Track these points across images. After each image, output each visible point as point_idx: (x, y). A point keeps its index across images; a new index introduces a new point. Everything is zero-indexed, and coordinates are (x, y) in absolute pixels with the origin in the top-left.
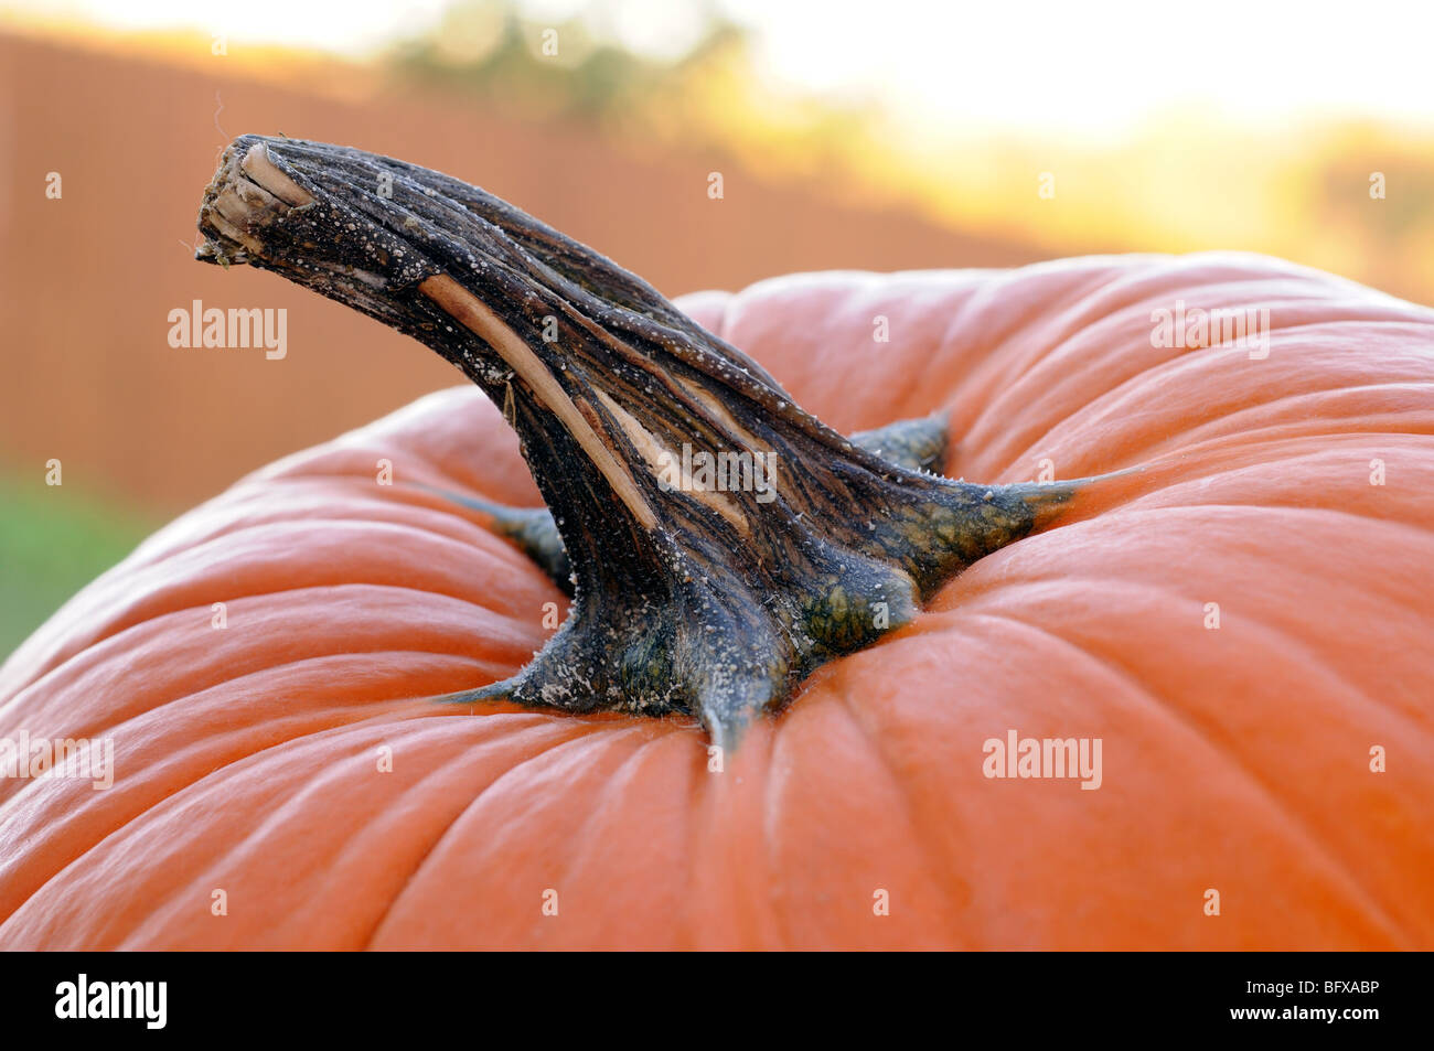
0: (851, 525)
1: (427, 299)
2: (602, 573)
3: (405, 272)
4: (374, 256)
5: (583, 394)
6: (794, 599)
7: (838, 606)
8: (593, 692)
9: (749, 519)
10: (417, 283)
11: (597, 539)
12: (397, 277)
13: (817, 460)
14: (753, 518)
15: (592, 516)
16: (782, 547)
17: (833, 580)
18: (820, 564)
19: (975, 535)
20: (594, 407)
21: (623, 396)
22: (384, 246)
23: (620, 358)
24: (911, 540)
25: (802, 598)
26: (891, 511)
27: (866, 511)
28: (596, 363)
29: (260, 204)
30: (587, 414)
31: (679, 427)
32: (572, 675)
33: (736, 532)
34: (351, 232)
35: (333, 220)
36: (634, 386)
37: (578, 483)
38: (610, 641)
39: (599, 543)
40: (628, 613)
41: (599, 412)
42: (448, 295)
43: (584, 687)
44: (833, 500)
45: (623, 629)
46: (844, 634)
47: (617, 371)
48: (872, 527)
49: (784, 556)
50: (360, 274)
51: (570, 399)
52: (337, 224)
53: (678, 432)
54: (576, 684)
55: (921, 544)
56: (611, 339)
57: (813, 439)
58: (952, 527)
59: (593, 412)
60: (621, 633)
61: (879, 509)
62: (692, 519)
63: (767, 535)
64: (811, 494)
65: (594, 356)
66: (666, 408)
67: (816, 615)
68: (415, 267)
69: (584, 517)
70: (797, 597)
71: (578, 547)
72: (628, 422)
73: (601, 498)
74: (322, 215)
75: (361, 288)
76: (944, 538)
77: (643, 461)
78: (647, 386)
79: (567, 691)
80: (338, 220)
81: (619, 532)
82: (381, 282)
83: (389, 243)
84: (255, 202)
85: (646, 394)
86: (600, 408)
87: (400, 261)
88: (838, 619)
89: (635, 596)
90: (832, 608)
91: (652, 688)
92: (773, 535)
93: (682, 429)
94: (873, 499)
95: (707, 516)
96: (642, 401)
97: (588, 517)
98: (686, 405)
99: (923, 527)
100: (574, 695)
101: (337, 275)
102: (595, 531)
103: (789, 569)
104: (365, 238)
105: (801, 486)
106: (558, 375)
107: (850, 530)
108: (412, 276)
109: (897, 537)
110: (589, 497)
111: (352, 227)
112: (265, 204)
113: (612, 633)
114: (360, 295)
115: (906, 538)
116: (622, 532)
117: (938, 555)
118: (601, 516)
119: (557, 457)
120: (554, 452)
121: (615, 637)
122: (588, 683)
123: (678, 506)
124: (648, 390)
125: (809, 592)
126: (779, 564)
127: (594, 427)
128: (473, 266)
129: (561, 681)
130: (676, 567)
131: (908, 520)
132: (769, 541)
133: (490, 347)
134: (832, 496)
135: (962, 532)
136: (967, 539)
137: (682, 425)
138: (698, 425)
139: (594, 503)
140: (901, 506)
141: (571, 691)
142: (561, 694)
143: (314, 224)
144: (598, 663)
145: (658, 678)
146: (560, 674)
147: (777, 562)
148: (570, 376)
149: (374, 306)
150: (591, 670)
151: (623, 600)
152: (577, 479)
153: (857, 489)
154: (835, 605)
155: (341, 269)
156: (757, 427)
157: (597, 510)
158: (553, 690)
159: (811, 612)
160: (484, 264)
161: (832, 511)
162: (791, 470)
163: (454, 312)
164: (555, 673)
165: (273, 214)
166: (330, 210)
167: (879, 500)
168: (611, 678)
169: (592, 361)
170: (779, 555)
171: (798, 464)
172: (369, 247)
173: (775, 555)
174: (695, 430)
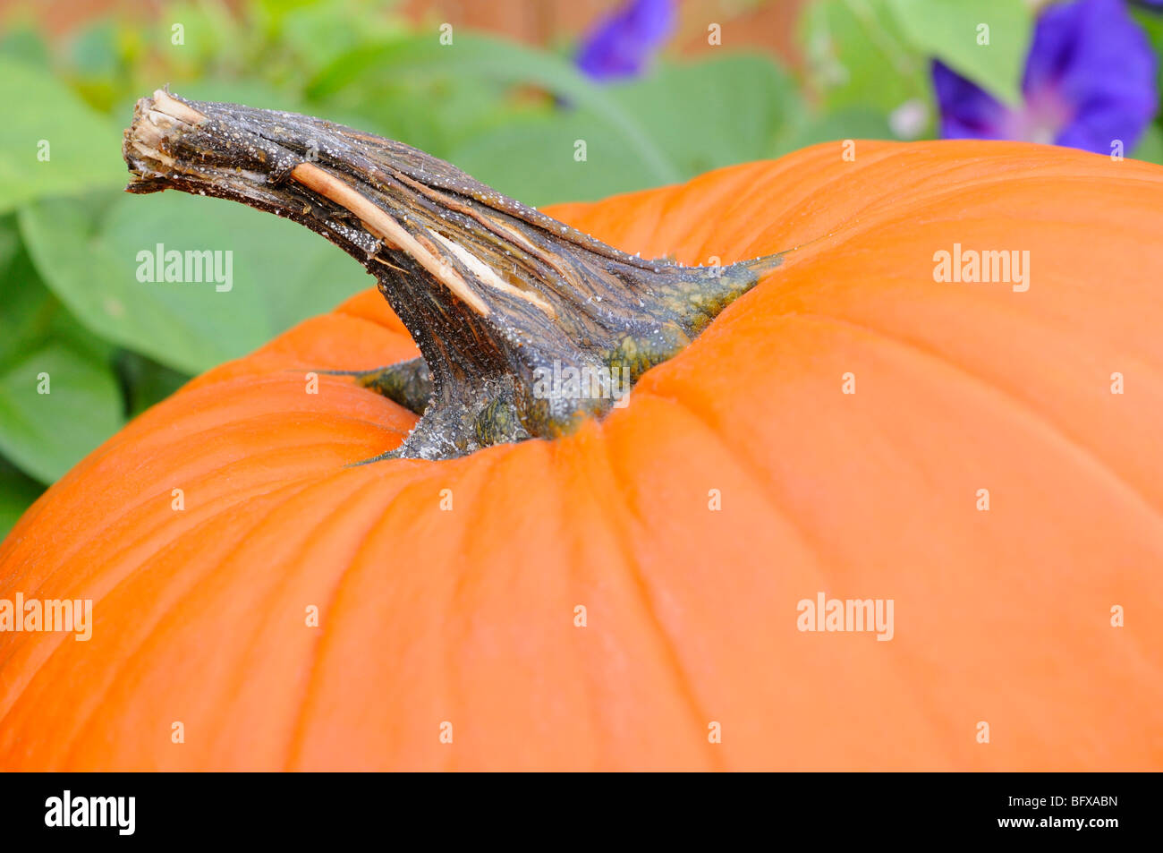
0: (627, 306)
1: (298, 183)
2: (451, 366)
3: (280, 164)
4: (255, 156)
5: (421, 233)
6: (595, 355)
7: (630, 349)
8: (457, 449)
9: (554, 306)
10: (289, 171)
11: (444, 340)
12: (274, 169)
13: (595, 264)
14: (556, 305)
15: (439, 323)
16: (580, 322)
17: (622, 335)
18: (611, 328)
19: (717, 299)
20: (430, 240)
21: (450, 232)
22: (262, 147)
23: (445, 207)
24: (671, 308)
25: (602, 353)
26: (654, 291)
27: (636, 295)
28: (427, 212)
29: (169, 126)
30: (426, 246)
31: (493, 250)
32: (440, 439)
33: (546, 315)
34: (237, 140)
35: (223, 132)
36: (456, 225)
37: (425, 300)
38: (463, 414)
39: (446, 343)
40: (473, 392)
41: (435, 243)
42: (313, 176)
43: (450, 446)
44: (611, 290)
45: (471, 405)
46: (637, 369)
47: (443, 216)
48: (642, 305)
49: (583, 328)
50: (246, 174)
51: (412, 237)
52: (226, 134)
53: (493, 253)
54: (444, 445)
55: (679, 310)
56: (434, 194)
57: (589, 251)
58: (700, 295)
59: (430, 243)
60: (470, 407)
61: (645, 292)
62: (514, 308)
63: (568, 316)
64: (595, 288)
65: (425, 207)
66: (482, 238)
67: (614, 360)
68: (286, 160)
69: (433, 325)
70: (598, 354)
71: (431, 351)
72: (457, 249)
73: (445, 306)
74: (214, 129)
75: (248, 183)
76: (696, 304)
77: (472, 273)
78: (466, 223)
79: (438, 450)
80: (226, 131)
81: (461, 330)
82: (262, 178)
83: (265, 145)
84: (164, 124)
85: (466, 230)
86: (434, 241)
87: (275, 156)
88: (631, 359)
89: (477, 380)
90: (625, 352)
91: (502, 433)
92: (572, 315)
93: (495, 251)
94: (639, 285)
95: (525, 306)
96: (464, 235)
97: (437, 324)
98: (496, 234)
99: (679, 299)
100: (444, 453)
101: (230, 176)
102: (443, 335)
103: (588, 336)
104: (247, 143)
105: (586, 282)
106: (401, 222)
107: (626, 309)
108: (285, 166)
109: (662, 308)
110: (436, 309)
111: (237, 135)
112: (172, 125)
113: (464, 408)
114: (249, 189)
115: (668, 308)
116: (464, 329)
117: (692, 317)
118: (446, 321)
119: (408, 285)
120: (406, 281)
121: (467, 411)
122: (452, 444)
123: (503, 301)
124: (467, 226)
125: (606, 348)
126: (581, 334)
127: (433, 254)
128: (329, 152)
129: (433, 444)
130: (509, 338)
131: (667, 295)
132: (571, 319)
133: (348, 211)
134: (610, 287)
135: (708, 297)
136: (711, 303)
137: (495, 249)
138: (506, 245)
139: (439, 312)
140: (660, 287)
141: (442, 450)
142: (434, 453)
143: (210, 135)
144: (458, 428)
145: (505, 425)
146: (431, 439)
147: (579, 333)
148: (409, 223)
149: (261, 196)
150: (454, 434)
151: (469, 383)
152: (425, 297)
153: (628, 281)
154: (627, 348)
155: (232, 171)
156: (549, 245)
157: (442, 317)
158: (428, 451)
159: (611, 359)
160: (336, 150)
161: (611, 297)
162: (578, 272)
163: (318, 190)
164: (428, 439)
165: (179, 132)
166: (219, 125)
167: (644, 285)
168: (469, 437)
169: (424, 211)
170: (579, 327)
171: (583, 267)
172: (251, 149)
173: (577, 328)
174: (504, 250)
